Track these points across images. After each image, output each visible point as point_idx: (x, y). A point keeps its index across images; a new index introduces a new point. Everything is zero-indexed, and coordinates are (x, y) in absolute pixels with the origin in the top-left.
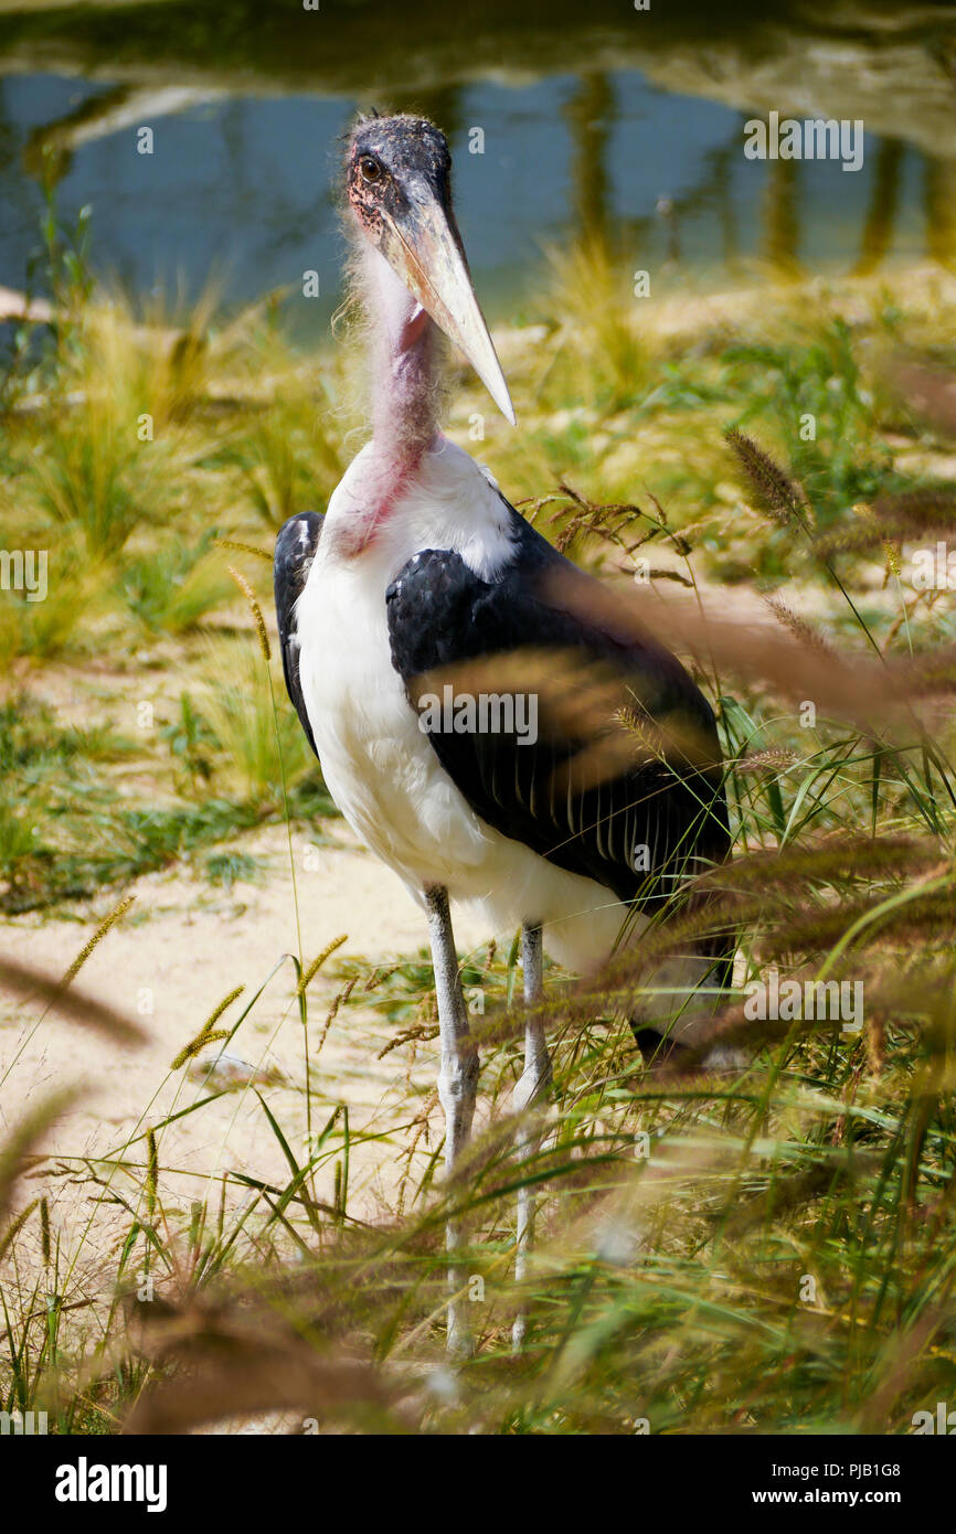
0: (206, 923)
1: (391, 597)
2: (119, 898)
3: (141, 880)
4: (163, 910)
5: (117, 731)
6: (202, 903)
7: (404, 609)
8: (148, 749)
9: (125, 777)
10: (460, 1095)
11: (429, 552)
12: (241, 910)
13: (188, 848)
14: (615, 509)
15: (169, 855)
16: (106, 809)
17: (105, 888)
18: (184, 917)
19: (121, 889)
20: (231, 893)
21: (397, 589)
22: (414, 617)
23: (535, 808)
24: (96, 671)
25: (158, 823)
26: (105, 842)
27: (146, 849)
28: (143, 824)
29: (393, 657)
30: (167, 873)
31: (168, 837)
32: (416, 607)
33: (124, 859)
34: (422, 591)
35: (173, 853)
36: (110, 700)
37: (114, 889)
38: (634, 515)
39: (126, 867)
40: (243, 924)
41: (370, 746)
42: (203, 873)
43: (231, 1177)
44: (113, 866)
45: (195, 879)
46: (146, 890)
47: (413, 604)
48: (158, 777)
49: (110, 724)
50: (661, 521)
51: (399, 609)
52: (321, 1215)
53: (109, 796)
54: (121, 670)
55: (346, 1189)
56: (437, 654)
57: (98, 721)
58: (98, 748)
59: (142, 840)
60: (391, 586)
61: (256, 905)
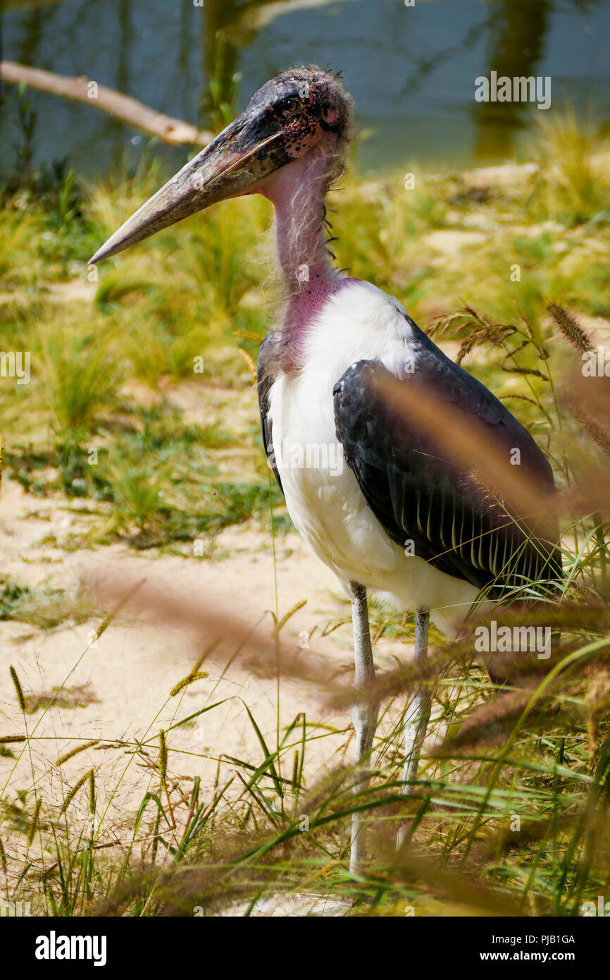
0: (266, 561)
1: (336, 391)
2: (211, 541)
3: (227, 530)
4: (239, 551)
5: (223, 428)
6: (264, 547)
7: (345, 400)
8: (240, 441)
9: (226, 459)
10: (366, 721)
11: (363, 362)
12: (289, 553)
13: (260, 509)
14: (500, 327)
15: (246, 514)
16: (209, 480)
17: (202, 534)
18: (251, 557)
19: (213, 536)
20: (284, 541)
21: (340, 387)
22: (352, 406)
23: (431, 534)
24: (214, 386)
25: (242, 491)
26: (208, 503)
27: (232, 509)
28: (232, 492)
29: (337, 432)
30: (244, 526)
31: (246, 501)
32: (354, 399)
33: (217, 516)
34: (357, 388)
35: (249, 513)
36: (220, 406)
37: (208, 534)
38: (512, 331)
39: (217, 522)
40: (290, 563)
41: (320, 489)
42: (268, 526)
43: (224, 758)
44: (209, 520)
45: (262, 530)
46: (229, 538)
47: (352, 397)
48: (246, 459)
49: (219, 423)
50: (530, 336)
51: (342, 400)
52: (284, 785)
53: (213, 471)
54: (230, 386)
55: (301, 770)
56: (367, 431)
57: (211, 420)
58: (208, 439)
59: (230, 503)
60: (337, 384)
61: (299, 551)
